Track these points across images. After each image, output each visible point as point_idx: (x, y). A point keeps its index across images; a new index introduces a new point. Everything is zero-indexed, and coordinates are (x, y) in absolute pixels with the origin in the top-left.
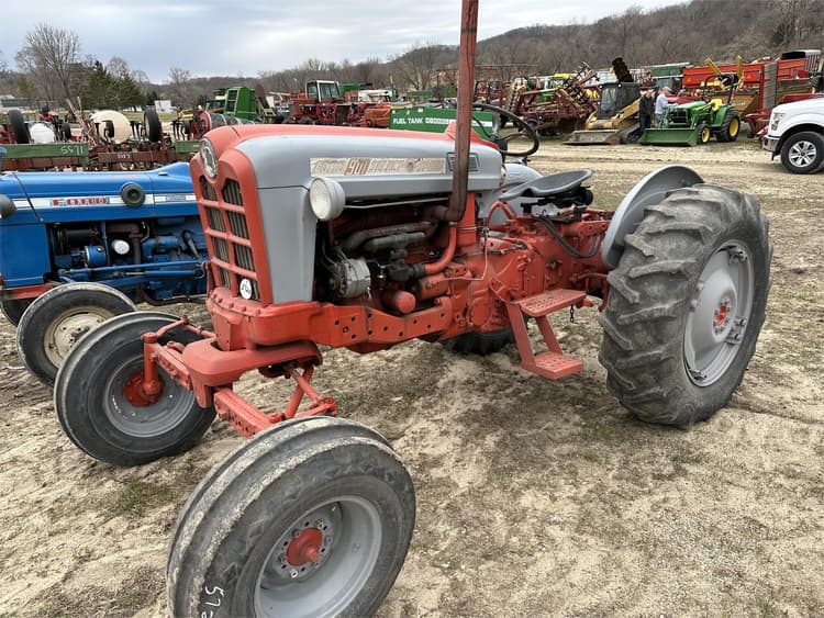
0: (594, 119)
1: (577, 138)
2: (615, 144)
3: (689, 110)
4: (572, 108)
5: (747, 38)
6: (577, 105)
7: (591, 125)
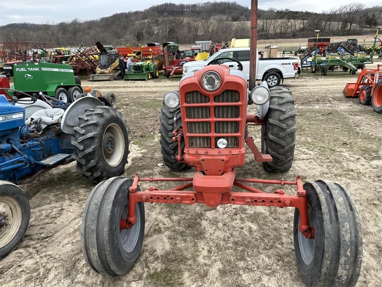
0: (99, 69)
1: (93, 78)
2: (113, 80)
3: (141, 65)
4: (84, 64)
5: (128, 37)
6: (86, 62)
7: (98, 72)
